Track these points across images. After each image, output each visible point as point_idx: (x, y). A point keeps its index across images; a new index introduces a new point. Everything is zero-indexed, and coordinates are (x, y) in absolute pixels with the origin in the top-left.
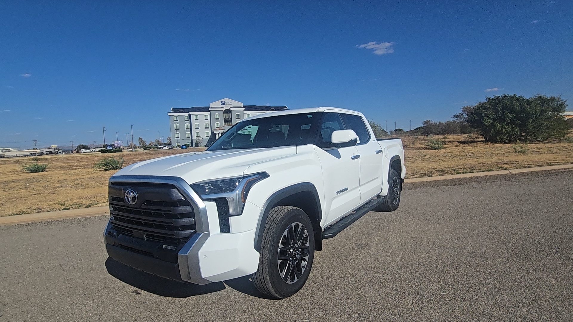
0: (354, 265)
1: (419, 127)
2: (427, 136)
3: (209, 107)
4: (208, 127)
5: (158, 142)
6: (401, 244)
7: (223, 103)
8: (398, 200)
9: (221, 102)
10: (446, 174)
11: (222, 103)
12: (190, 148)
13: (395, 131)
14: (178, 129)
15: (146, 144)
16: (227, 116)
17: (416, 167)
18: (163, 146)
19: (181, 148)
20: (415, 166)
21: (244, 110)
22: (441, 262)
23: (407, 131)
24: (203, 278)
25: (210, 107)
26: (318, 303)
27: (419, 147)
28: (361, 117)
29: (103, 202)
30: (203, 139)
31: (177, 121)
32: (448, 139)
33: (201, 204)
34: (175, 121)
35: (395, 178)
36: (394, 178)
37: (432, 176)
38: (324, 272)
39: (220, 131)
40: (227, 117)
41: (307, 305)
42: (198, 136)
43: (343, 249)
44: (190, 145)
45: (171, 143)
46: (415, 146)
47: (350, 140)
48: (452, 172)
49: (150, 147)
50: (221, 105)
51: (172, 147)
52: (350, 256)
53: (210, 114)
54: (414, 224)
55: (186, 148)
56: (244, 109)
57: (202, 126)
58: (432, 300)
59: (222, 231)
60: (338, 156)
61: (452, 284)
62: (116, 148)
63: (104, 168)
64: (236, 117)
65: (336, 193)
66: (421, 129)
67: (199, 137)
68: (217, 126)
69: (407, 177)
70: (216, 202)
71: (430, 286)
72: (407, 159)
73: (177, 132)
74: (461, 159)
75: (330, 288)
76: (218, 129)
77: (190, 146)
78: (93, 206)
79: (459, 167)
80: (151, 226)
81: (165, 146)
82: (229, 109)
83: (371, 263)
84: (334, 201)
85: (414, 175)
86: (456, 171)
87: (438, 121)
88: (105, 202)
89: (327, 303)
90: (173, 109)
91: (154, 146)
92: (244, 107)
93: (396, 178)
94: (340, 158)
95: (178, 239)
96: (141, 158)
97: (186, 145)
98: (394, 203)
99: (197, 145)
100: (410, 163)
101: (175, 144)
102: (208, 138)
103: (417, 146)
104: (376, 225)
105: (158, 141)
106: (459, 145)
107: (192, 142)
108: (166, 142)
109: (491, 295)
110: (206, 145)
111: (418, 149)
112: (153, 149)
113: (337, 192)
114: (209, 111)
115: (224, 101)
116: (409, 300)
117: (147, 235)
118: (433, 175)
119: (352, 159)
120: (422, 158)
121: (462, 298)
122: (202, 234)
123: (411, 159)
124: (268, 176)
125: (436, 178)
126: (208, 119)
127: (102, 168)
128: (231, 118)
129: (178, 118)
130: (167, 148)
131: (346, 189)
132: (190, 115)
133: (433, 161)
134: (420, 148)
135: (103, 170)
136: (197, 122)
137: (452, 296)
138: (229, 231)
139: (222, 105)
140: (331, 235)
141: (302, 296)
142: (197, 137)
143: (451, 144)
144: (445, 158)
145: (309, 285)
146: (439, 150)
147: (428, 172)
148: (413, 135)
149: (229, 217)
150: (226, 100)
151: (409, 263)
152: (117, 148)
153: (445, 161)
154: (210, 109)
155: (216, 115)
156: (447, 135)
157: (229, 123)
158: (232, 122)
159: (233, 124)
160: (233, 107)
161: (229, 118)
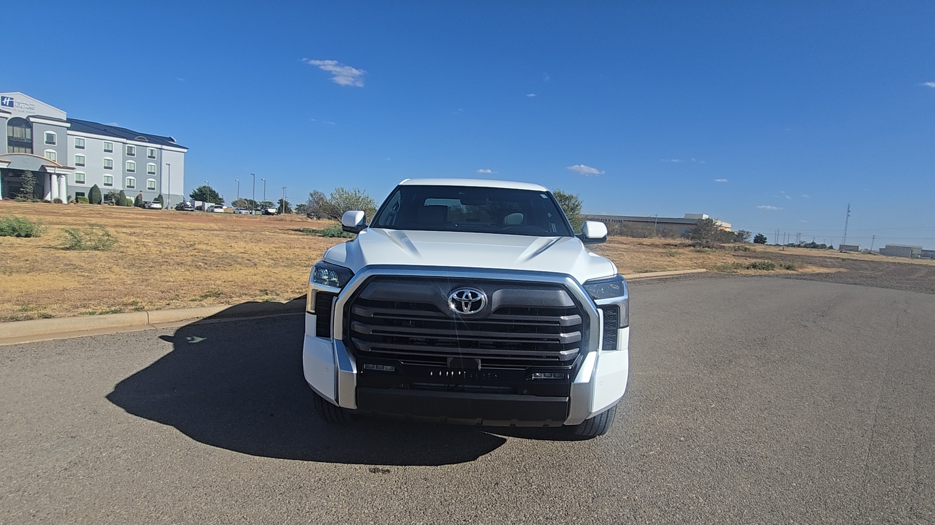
7: (7, 101)
9: (3, 98)
16: (18, 132)
21: (68, 129)
24: (591, 414)
40: (17, 135)
56: (69, 125)
64: (45, 140)
70: (603, 310)
82: (25, 118)
92: (68, 121)
115: (11, 99)
128: (32, 140)
139: (6, 105)
149: (618, 330)
150: (18, 97)
157: (22, 149)
158: (32, 148)
159: (34, 153)
160: (37, 115)
161: (24, 137)
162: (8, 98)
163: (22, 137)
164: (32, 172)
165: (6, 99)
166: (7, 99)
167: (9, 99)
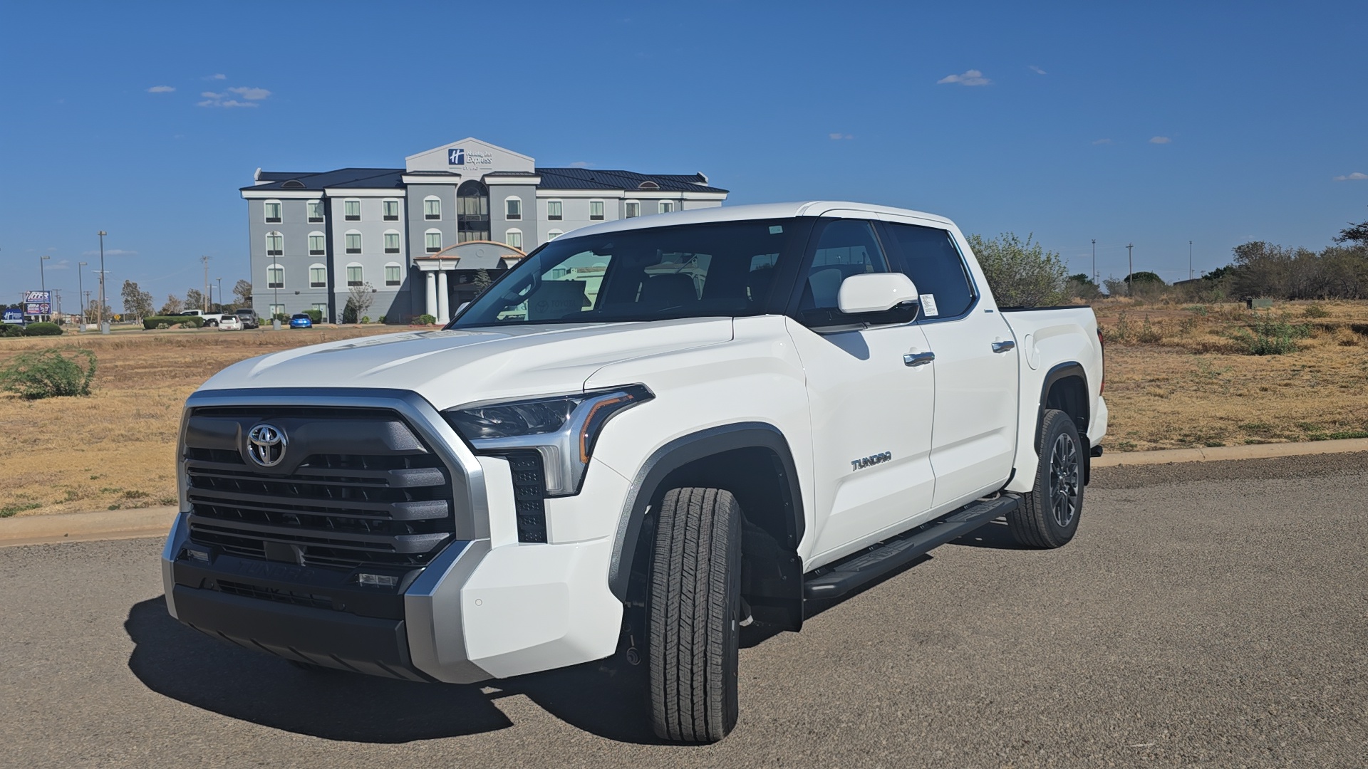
0: (895, 682)
1: (1222, 268)
2: (1249, 303)
3: (404, 172)
4: (395, 247)
5: (197, 300)
6: (1053, 633)
7: (456, 155)
8: (1072, 514)
9: (451, 152)
10: (1274, 440)
11: (454, 155)
12: (323, 325)
13: (1127, 279)
14: (280, 253)
15: (149, 305)
16: (472, 205)
17: (1173, 413)
18: (218, 317)
19: (288, 326)
20: (1169, 410)
21: (538, 187)
22: (1160, 676)
23: (1175, 284)
24: (470, 662)
25: (405, 170)
26: (778, 760)
27: (1204, 345)
28: (945, 231)
29: (52, 500)
30: (374, 291)
31: (279, 220)
32: (1328, 319)
33: (470, 463)
34: (269, 220)
35: (1065, 439)
36: (1061, 437)
37: (1219, 445)
38: (803, 696)
39: (442, 263)
40: (470, 211)
41: (747, 763)
42: (357, 280)
43: (870, 643)
44: (324, 316)
45: (251, 307)
46: (1191, 341)
47: (896, 304)
48: (1298, 432)
49: (169, 318)
50: (451, 163)
51: (254, 320)
52: (890, 660)
53: (406, 198)
54: (1112, 584)
55: (311, 327)
56: (537, 180)
57: (373, 245)
58: (1103, 759)
59: (524, 537)
60: (861, 352)
61: (1171, 725)
62: (33, 318)
63: (23, 388)
64: (507, 213)
65: (852, 467)
66: (1229, 278)
67: (360, 284)
68: (431, 246)
69: (1132, 446)
70: (508, 459)
71: (1108, 728)
72: (1148, 384)
73: (275, 263)
74: (1343, 389)
75: (816, 731)
76: (434, 255)
77: (325, 320)
78: (23, 513)
79: (1327, 418)
80: (320, 523)
81: (227, 315)
82: (479, 179)
83: (949, 677)
84: (846, 488)
85: (1155, 441)
86: (1311, 431)
87: (1296, 249)
88: (61, 502)
89: (804, 762)
90: (263, 176)
91: (184, 314)
92: (538, 172)
93: (1069, 438)
94: (868, 357)
95: (405, 557)
96: (145, 360)
97: (310, 312)
98: (1059, 523)
99: (351, 315)
100: (1152, 398)
101: (264, 308)
102: (397, 288)
103: (1199, 339)
104: (988, 585)
105: (199, 295)
106: (1355, 339)
107: (331, 305)
108: (229, 299)
109: (1271, 750)
110: (385, 318)
111: (1197, 352)
112: (180, 325)
113: (854, 463)
114: (404, 186)
115: (462, 151)
116: (1037, 758)
117: (310, 551)
118: (1224, 443)
119: (908, 364)
120: (1205, 383)
121: (1187, 755)
122: (472, 543)
123: (1158, 386)
124: (651, 396)
125: (1234, 451)
126: (396, 218)
127: (17, 391)
128: (489, 215)
129: (281, 208)
130: (235, 324)
131: (885, 457)
132: (326, 201)
133: (1240, 395)
134: (1206, 348)
135: (20, 398)
136: (353, 228)
137: (1163, 750)
138: (543, 539)
139: (454, 163)
140: (832, 587)
141: (733, 745)
142: (350, 284)
143: (1328, 337)
144: (1286, 385)
145: (756, 724)
146: (1277, 356)
147: (1212, 432)
148: (1197, 299)
149: (545, 500)
150: (470, 146)
151: (1063, 678)
152: (37, 318)
153: (1283, 395)
154: (406, 179)
155: (430, 202)
156: (1327, 300)
157: (477, 234)
158: (488, 229)
159: (492, 239)
160: (496, 172)
161: (478, 213)
162: (456, 150)
163: (476, 212)
164: (487, 270)
165: (454, 152)
166: (456, 153)
167: (458, 151)
